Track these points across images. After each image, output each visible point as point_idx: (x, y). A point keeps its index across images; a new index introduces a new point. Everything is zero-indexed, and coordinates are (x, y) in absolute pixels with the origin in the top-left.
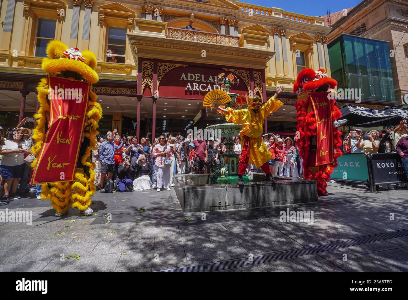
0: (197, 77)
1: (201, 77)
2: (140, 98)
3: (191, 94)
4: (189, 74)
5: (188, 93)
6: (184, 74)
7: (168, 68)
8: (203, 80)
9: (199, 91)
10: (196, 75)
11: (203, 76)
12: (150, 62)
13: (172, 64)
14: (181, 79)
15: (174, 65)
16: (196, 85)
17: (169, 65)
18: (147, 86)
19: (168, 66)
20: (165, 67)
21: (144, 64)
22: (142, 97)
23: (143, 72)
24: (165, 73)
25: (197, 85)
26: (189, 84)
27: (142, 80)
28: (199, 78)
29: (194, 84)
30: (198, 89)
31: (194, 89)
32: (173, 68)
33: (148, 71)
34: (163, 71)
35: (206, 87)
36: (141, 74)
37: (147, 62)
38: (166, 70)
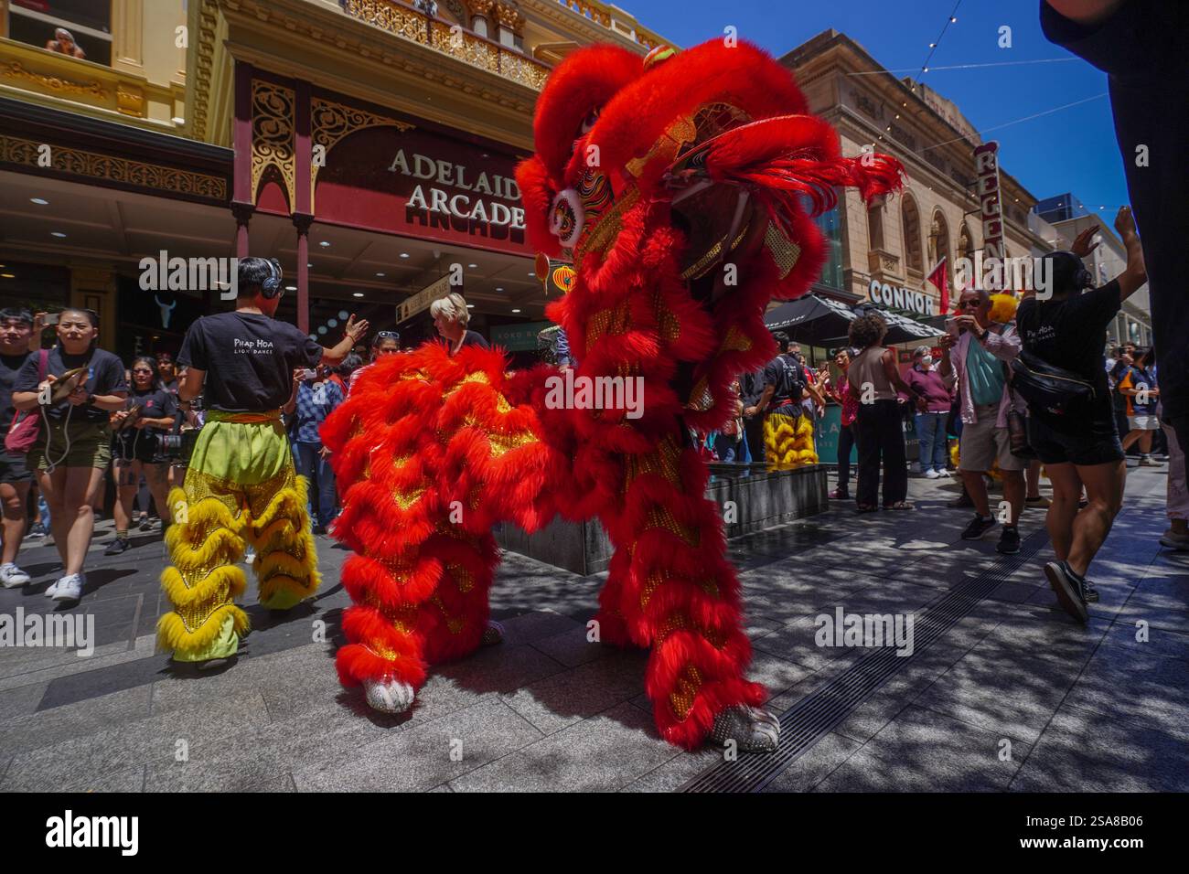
1: (454, 175)
3: (423, 223)
4: (418, 158)
5: (416, 219)
6: (401, 154)
7: (347, 124)
8: (461, 184)
10: (442, 164)
11: (461, 169)
13: (362, 113)
14: (393, 168)
15: (367, 117)
16: (440, 198)
17: (352, 115)
18: (272, 175)
19: (346, 115)
20: (338, 117)
21: (258, 92)
22: (252, 209)
24: (336, 137)
25: (445, 197)
26: (418, 189)
27: (253, 149)
28: (448, 173)
29: (435, 192)
30: (446, 210)
31: (435, 208)
32: (365, 126)
33: (276, 119)
34: (329, 130)
35: (470, 207)
37: (267, 85)
38: (340, 128)
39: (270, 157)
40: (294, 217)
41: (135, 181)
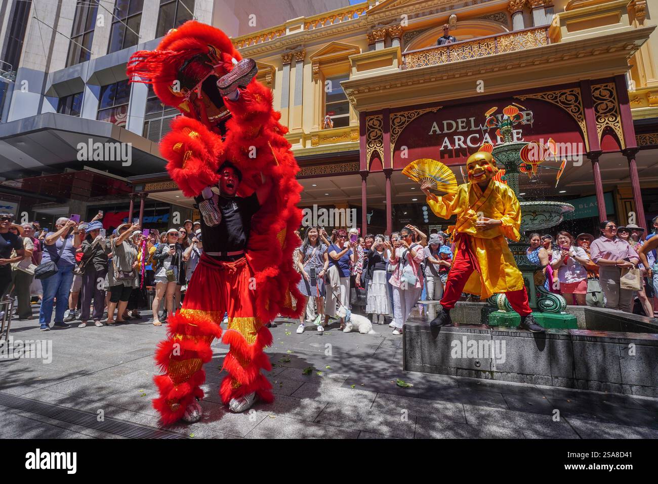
0: (460, 125)
1: (469, 123)
2: (365, 175)
3: (451, 156)
4: (445, 123)
5: (446, 156)
6: (435, 124)
7: (407, 119)
8: (473, 128)
9: (466, 149)
10: (459, 121)
11: (472, 119)
12: (377, 116)
13: (413, 112)
14: (431, 133)
15: (416, 112)
16: (459, 140)
17: (409, 114)
18: (375, 155)
19: (406, 115)
20: (402, 118)
21: (369, 121)
22: (368, 173)
23: (367, 134)
24: (402, 128)
25: (462, 138)
26: (446, 139)
27: (367, 146)
28: (464, 124)
29: (456, 138)
30: (463, 146)
31: (457, 146)
32: (415, 117)
33: (376, 130)
34: (398, 126)
35: (481, 139)
36: (364, 137)
37: (372, 117)
38: (404, 123)
39: (374, 148)
40: (385, 171)
41: (330, 172)
